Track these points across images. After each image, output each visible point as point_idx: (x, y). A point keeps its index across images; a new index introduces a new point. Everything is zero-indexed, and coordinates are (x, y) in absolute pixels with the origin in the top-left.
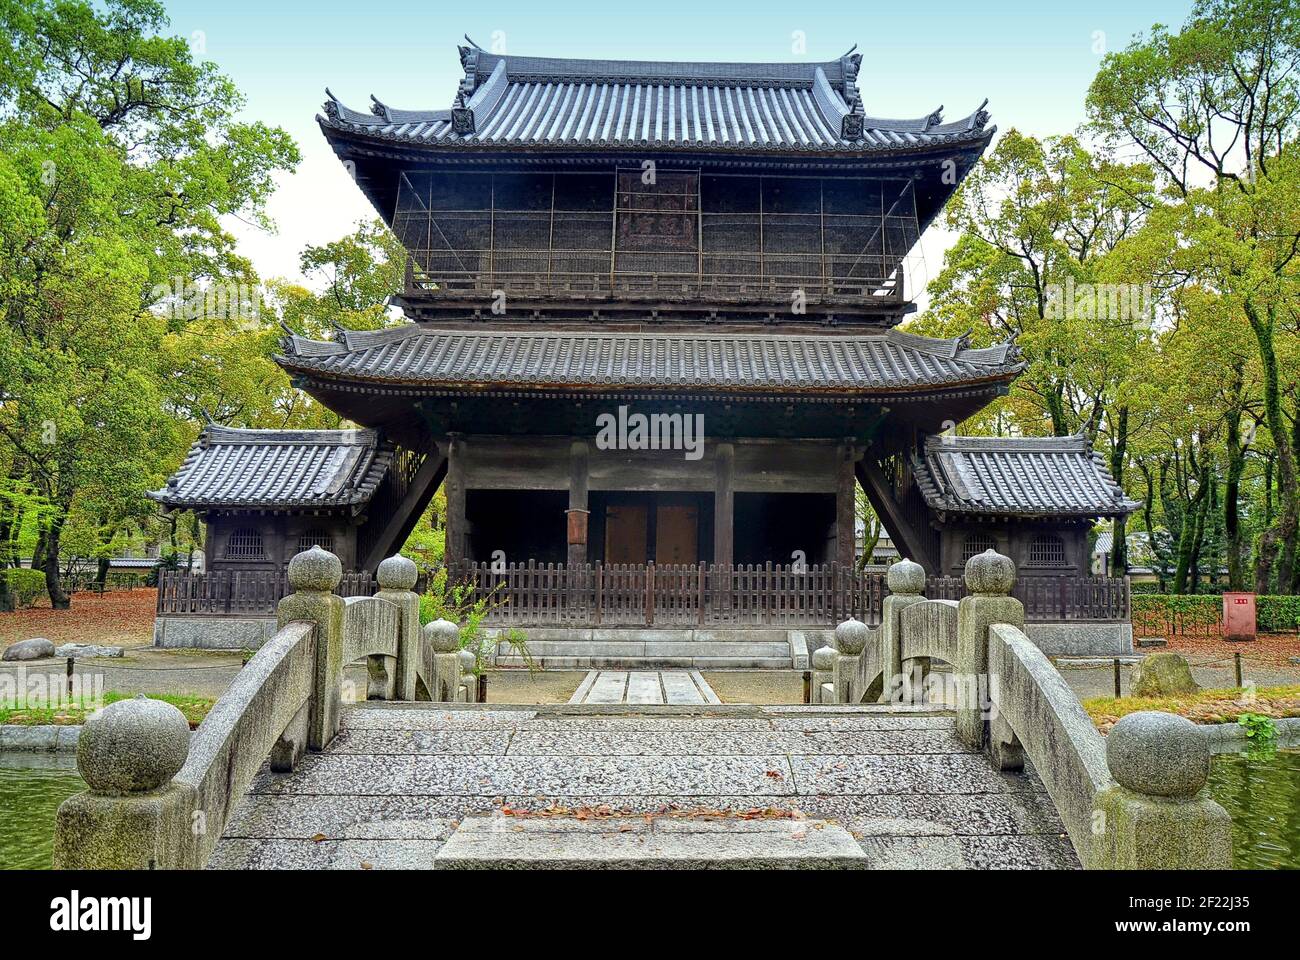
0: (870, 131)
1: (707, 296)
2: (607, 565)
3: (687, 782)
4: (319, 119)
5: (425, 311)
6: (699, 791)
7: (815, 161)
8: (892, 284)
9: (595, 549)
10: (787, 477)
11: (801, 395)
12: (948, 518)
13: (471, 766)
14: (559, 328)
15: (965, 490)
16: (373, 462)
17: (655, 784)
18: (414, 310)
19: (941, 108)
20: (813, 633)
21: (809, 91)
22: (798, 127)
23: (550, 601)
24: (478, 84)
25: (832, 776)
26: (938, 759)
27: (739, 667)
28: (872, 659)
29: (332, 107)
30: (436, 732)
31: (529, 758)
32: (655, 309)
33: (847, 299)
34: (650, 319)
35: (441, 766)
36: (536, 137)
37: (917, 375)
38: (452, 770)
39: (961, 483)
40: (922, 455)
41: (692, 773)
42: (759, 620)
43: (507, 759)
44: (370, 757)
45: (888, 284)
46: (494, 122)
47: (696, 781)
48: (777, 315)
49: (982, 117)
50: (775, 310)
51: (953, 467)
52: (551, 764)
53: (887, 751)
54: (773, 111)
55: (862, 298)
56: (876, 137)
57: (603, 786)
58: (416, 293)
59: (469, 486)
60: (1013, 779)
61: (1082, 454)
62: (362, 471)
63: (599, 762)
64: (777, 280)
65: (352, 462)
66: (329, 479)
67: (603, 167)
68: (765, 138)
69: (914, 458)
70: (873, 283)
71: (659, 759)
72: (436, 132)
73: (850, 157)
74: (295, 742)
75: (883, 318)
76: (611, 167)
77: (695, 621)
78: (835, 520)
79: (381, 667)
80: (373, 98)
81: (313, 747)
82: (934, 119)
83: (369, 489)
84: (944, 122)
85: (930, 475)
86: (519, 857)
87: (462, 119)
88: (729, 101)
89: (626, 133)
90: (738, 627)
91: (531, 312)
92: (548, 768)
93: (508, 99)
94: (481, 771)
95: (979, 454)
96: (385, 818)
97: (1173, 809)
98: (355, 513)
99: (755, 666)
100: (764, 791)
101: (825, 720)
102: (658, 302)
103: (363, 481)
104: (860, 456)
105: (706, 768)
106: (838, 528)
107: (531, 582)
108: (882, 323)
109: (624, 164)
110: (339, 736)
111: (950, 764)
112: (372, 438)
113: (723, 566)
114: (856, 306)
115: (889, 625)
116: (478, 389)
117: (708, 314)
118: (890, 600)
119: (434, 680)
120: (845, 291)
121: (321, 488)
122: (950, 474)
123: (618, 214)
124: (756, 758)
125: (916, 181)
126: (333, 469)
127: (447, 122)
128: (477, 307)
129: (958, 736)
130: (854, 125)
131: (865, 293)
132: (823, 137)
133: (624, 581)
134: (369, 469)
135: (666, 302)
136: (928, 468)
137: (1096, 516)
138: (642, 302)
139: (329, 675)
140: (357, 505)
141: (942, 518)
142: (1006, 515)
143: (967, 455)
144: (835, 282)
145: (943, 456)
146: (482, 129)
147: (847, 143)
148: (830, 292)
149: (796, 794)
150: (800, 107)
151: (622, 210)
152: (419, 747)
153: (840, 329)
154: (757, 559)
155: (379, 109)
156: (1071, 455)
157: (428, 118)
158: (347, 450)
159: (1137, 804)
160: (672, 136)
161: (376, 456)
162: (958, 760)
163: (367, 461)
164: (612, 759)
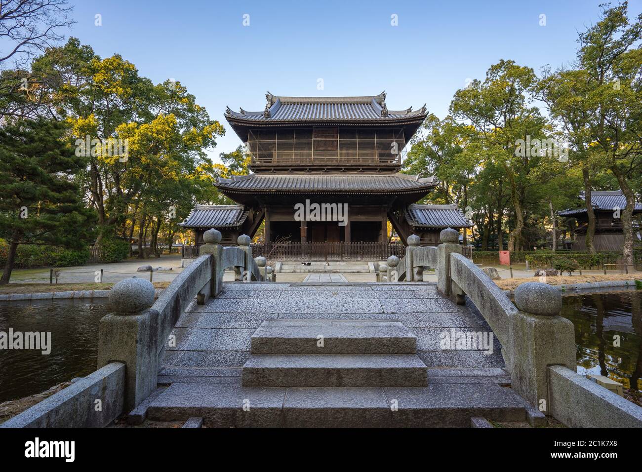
0: (389, 115)
1: (341, 164)
2: (313, 243)
3: (343, 308)
4: (225, 115)
5: (257, 170)
6: (348, 312)
7: (373, 123)
8: (397, 159)
9: (309, 238)
10: (367, 217)
11: (371, 192)
12: (416, 229)
13: (267, 303)
14: (296, 174)
15: (421, 220)
16: (243, 214)
17: (332, 309)
18: (254, 170)
19: (411, 107)
20: (376, 262)
21: (370, 104)
22: (367, 114)
23: (296, 253)
24: (272, 105)
25: (396, 306)
26: (433, 300)
27: (353, 272)
28: (401, 267)
29: (229, 111)
30: (255, 291)
31: (287, 300)
32: (325, 168)
33: (383, 164)
34: (324, 171)
35: (256, 303)
36: (289, 118)
37: (406, 186)
38: (260, 304)
39: (419, 218)
40: (407, 211)
41: (345, 305)
42: (359, 259)
43: (279, 300)
44: (232, 300)
45: (396, 159)
46: (276, 115)
47: (347, 308)
48: (362, 169)
49: (424, 109)
50: (362, 168)
51: (417, 214)
52: (295, 302)
53: (415, 298)
54: (360, 110)
55: (389, 163)
56: (392, 116)
57: (314, 310)
58: (255, 164)
59: (271, 220)
60: (462, 307)
61: (456, 209)
62: (240, 217)
63: (312, 301)
64: (362, 159)
65: (237, 214)
66: (231, 219)
67: (309, 126)
68: (358, 117)
69: (405, 211)
70: (392, 159)
71: (333, 300)
72: (259, 118)
73: (384, 122)
74: (206, 294)
75: (394, 169)
76: (311, 126)
77: (340, 259)
78: (381, 229)
79: (239, 270)
80: (241, 109)
81: (213, 296)
82: (409, 110)
83: (242, 222)
84: (413, 111)
85: (410, 216)
86: (283, 336)
87: (267, 114)
88: (346, 108)
89: (315, 116)
90: (353, 262)
91: (289, 169)
92: (294, 303)
93: (280, 109)
94: (270, 305)
95: (424, 210)
96: (236, 321)
97: (549, 321)
98: (238, 229)
99: (358, 272)
100: (372, 312)
101: (390, 287)
102: (326, 166)
103: (240, 219)
104: (389, 210)
105: (350, 303)
106: (382, 232)
107: (290, 248)
108: (394, 171)
109: (315, 126)
110: (222, 292)
111: (438, 302)
112: (243, 208)
113: (347, 242)
114: (386, 166)
115: (409, 257)
116: (273, 192)
117: (341, 169)
118: (408, 248)
119: (258, 276)
120: (383, 162)
121: (228, 222)
122: (416, 216)
123: (314, 141)
124: (368, 300)
125: (404, 129)
126: (232, 216)
127: (262, 115)
128: (273, 168)
129: (439, 292)
130: (385, 113)
131: (389, 162)
132: (375, 117)
133: (318, 248)
134: (242, 216)
135: (328, 166)
136: (409, 214)
137: (461, 228)
138: (322, 166)
139: (217, 272)
140: (238, 226)
141: (414, 229)
142: (433, 227)
143: (421, 210)
144: (380, 159)
145: (413, 210)
146: (273, 117)
147: (383, 118)
148: (379, 162)
149: (383, 313)
150: (368, 109)
151: (315, 139)
152: (249, 296)
153: (382, 173)
154: (358, 240)
155: (242, 111)
156: (453, 210)
157: (257, 114)
158: (236, 211)
159: (533, 319)
160: (329, 117)
161: (244, 212)
162: (440, 301)
163: (242, 214)
164: (317, 300)
